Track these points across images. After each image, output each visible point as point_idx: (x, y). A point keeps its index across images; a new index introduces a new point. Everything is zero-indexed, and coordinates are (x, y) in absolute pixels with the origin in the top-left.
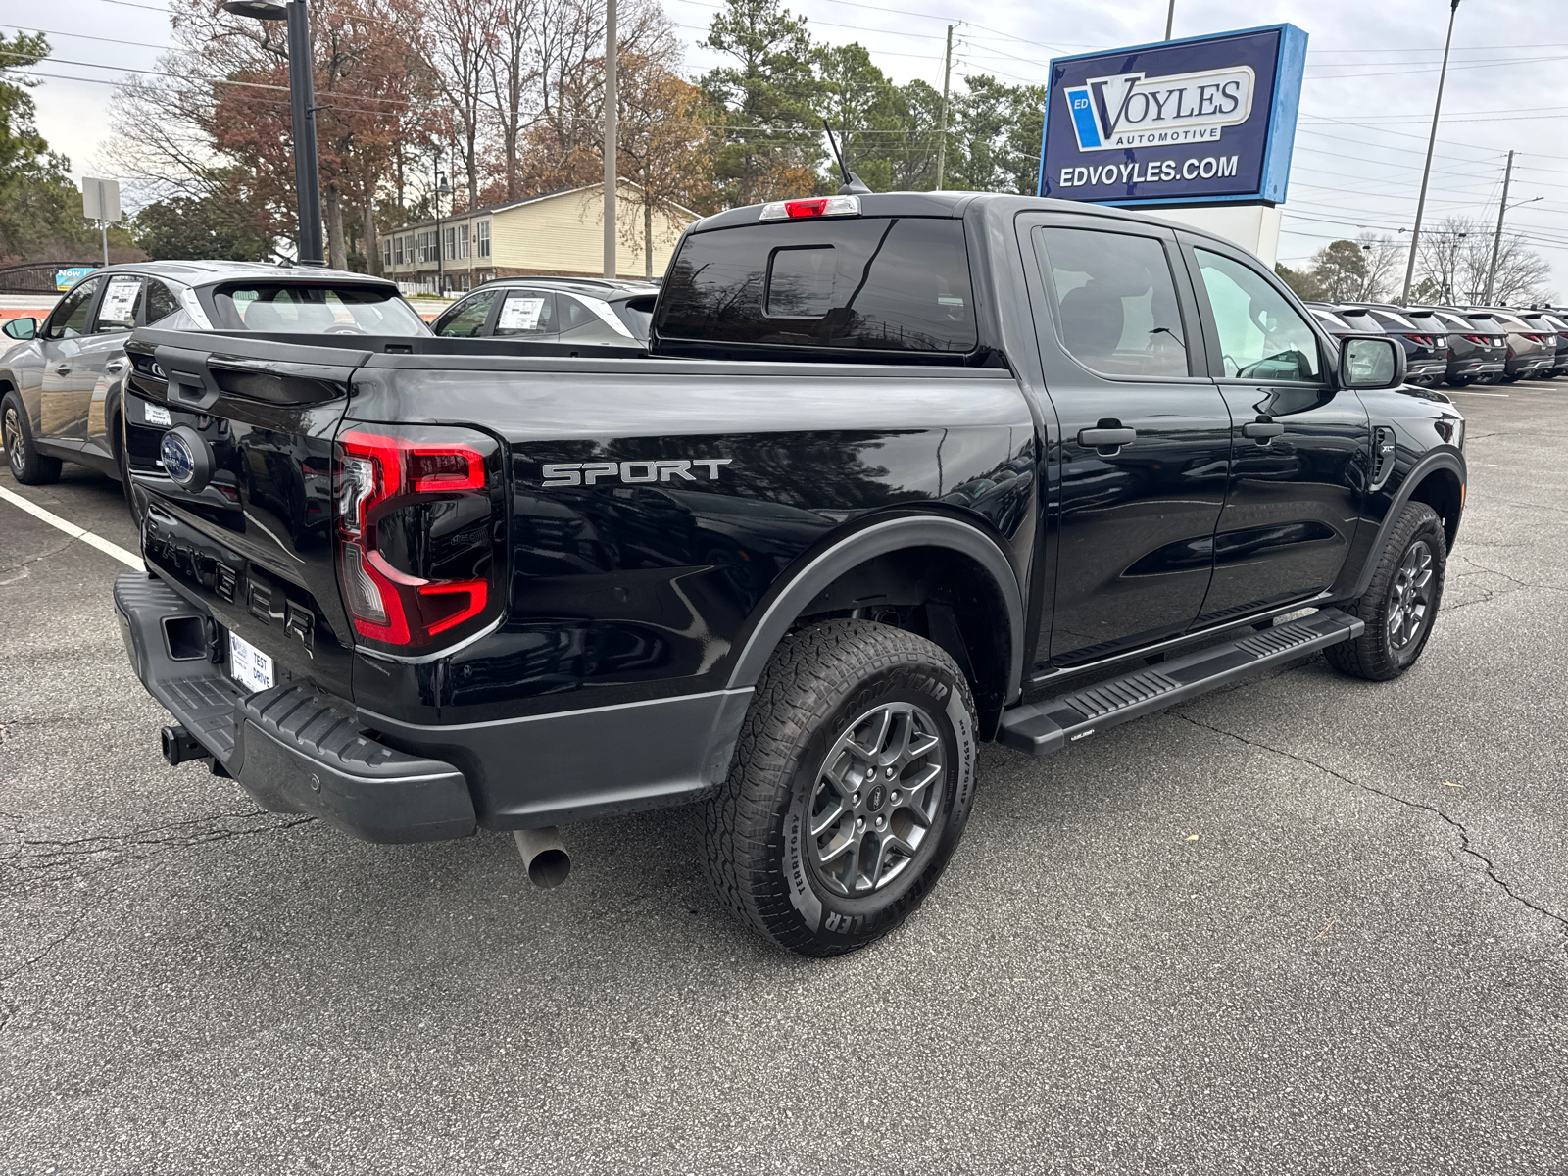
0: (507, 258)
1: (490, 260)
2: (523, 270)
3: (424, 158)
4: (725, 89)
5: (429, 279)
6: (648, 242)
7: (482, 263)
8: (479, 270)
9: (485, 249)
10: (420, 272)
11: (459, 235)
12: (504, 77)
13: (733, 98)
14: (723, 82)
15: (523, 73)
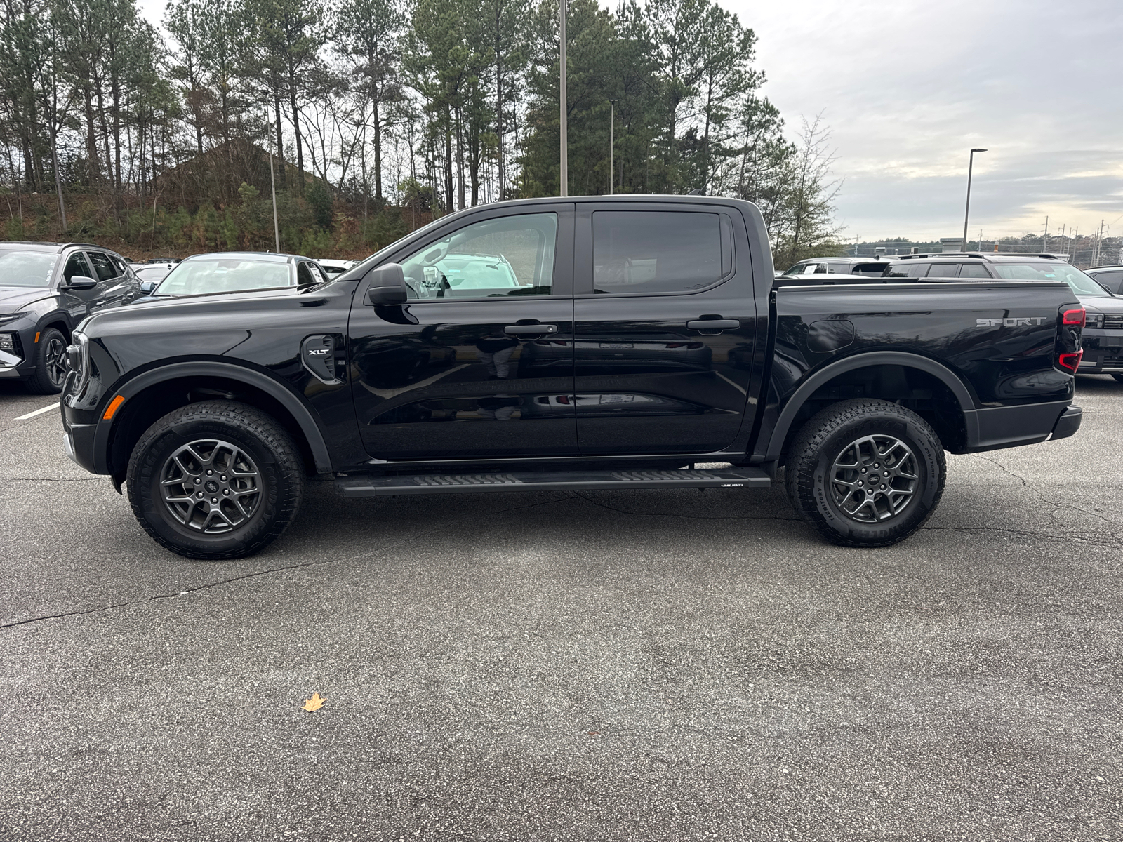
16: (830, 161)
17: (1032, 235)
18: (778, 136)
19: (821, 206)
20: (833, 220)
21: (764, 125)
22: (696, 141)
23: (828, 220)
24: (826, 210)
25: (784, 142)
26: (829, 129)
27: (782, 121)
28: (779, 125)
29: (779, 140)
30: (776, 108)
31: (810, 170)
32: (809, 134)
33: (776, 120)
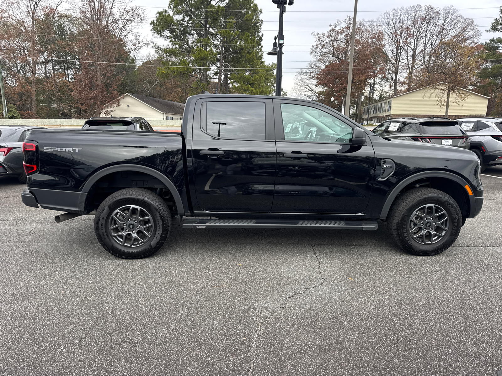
0: (396, 112)
1: (390, 112)
2: (401, 115)
3: (382, 82)
4: (497, 45)
5: (374, 119)
6: (448, 103)
7: (388, 113)
8: (387, 116)
9: (389, 109)
10: (371, 117)
11: (383, 105)
12: (411, 53)
13: (500, 48)
14: (496, 43)
15: (417, 51)
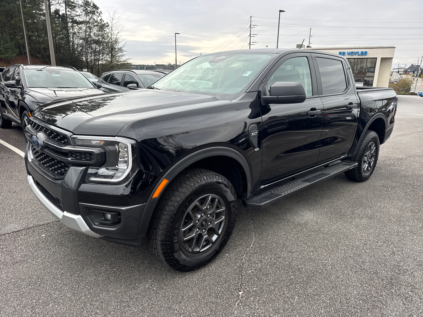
16: (121, 31)
17: (170, 64)
18: (100, 18)
19: (120, 49)
20: (126, 55)
21: (93, 13)
22: (59, 15)
23: (124, 55)
24: (122, 51)
25: (103, 21)
26: (120, 18)
27: (101, 12)
28: (100, 14)
29: (100, 20)
30: (98, 6)
31: (114, 34)
32: (112, 19)
33: (99, 11)
